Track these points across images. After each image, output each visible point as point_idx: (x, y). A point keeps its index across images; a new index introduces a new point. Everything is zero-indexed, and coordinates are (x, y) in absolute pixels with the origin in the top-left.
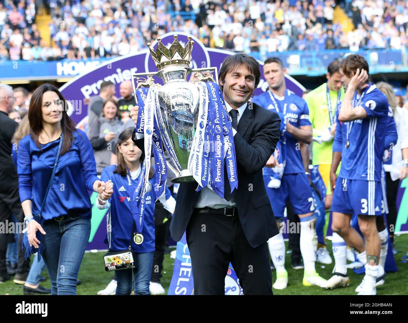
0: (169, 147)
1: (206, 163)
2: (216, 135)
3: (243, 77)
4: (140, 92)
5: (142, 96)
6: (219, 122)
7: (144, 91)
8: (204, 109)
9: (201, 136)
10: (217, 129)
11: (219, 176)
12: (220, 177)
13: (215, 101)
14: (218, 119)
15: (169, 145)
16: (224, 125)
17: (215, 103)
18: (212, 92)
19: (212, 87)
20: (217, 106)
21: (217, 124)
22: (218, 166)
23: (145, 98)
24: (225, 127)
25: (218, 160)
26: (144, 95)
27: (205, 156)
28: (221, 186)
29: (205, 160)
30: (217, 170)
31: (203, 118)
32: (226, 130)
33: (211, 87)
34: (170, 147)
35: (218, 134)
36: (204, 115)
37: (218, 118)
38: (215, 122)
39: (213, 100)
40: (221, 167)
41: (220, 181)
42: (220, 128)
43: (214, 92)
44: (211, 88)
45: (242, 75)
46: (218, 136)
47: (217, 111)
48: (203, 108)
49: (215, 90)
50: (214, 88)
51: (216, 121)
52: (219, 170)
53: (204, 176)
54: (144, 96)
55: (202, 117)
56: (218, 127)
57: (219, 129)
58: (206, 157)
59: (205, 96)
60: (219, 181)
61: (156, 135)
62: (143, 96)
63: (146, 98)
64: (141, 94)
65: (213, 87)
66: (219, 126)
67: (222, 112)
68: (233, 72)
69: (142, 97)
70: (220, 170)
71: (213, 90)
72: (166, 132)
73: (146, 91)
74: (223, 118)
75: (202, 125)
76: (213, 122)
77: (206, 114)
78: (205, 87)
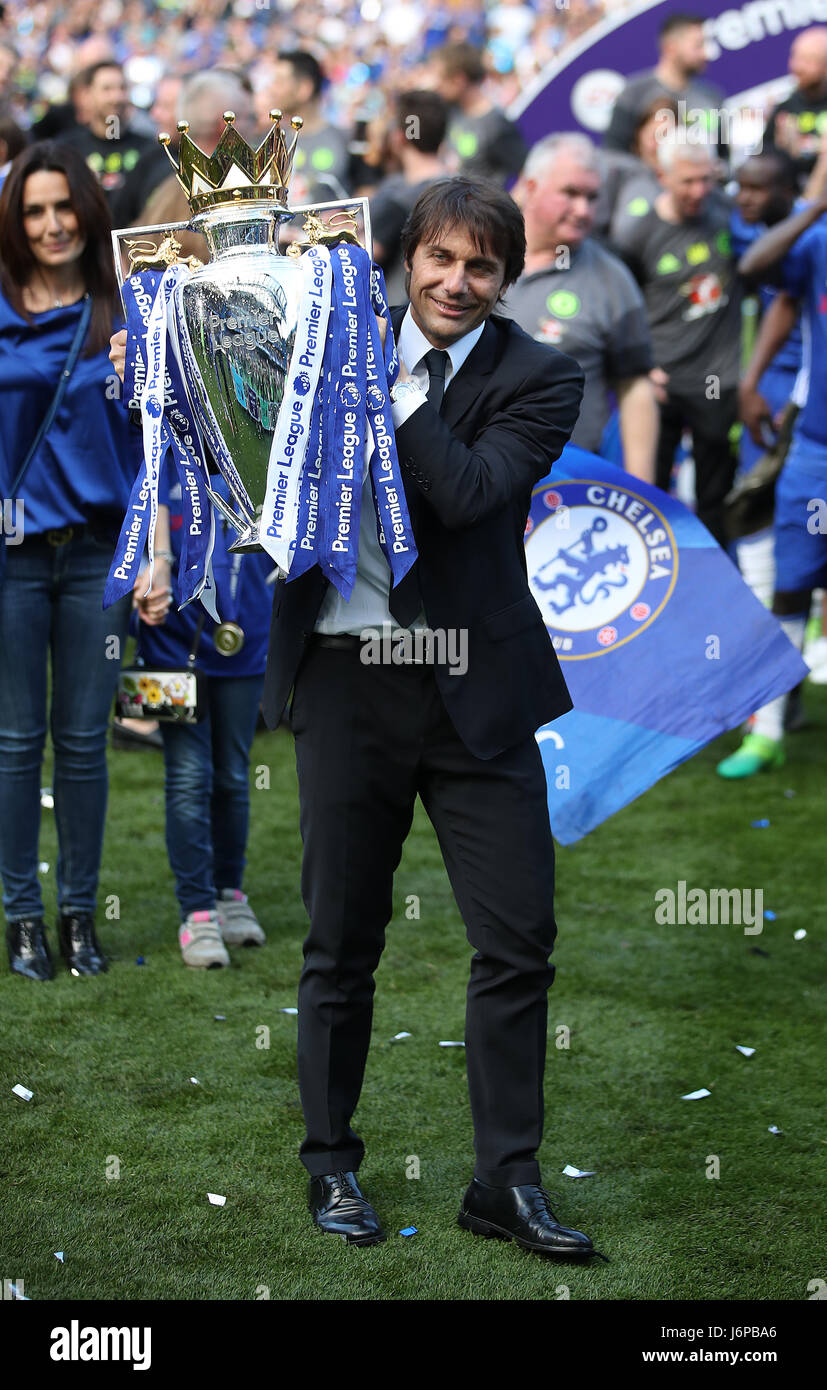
0: (217, 451)
1: (314, 495)
2: (342, 411)
3: (460, 266)
4: (134, 288)
5: (138, 299)
6: (355, 375)
7: (146, 283)
8: (312, 334)
9: (296, 417)
10: (348, 394)
11: (345, 535)
12: (347, 539)
13: (349, 308)
14: (354, 364)
15: (217, 444)
16: (370, 383)
17: (350, 315)
18: (345, 279)
19: (345, 266)
20: (353, 326)
21: (350, 379)
22: (342, 504)
23: (147, 307)
24: (375, 386)
25: (344, 488)
26: (145, 297)
27: (310, 475)
28: (347, 566)
29: (312, 487)
30: (341, 516)
31: (307, 364)
32: (377, 397)
33: (343, 263)
34: (221, 452)
35: (349, 410)
36: (313, 355)
37: (352, 361)
38: (344, 374)
39: (345, 304)
40: (351, 507)
41: (346, 550)
42: (355, 390)
43: (351, 279)
44: (344, 268)
45: (457, 256)
46: (350, 414)
47: (351, 340)
48: (310, 331)
49: (355, 274)
50: (354, 268)
51: (347, 371)
52: (344, 518)
53: (308, 535)
54: (146, 301)
55: (304, 360)
56: (351, 387)
57: (354, 395)
58: (313, 480)
59: (320, 296)
60: (342, 549)
61: (181, 416)
62: (142, 301)
63: (151, 306)
64: (136, 294)
65: (350, 262)
66: (353, 384)
67: (370, 343)
68: (430, 244)
69: (139, 303)
70: (348, 518)
71: (350, 273)
72: (208, 405)
73: (153, 284)
74: (369, 360)
75: (304, 385)
76: (337, 371)
77: (320, 349)
78: (322, 267)
